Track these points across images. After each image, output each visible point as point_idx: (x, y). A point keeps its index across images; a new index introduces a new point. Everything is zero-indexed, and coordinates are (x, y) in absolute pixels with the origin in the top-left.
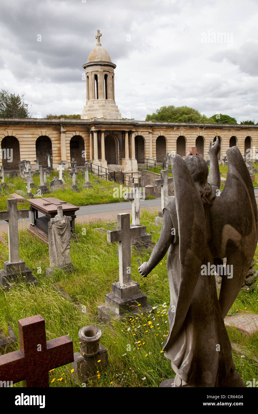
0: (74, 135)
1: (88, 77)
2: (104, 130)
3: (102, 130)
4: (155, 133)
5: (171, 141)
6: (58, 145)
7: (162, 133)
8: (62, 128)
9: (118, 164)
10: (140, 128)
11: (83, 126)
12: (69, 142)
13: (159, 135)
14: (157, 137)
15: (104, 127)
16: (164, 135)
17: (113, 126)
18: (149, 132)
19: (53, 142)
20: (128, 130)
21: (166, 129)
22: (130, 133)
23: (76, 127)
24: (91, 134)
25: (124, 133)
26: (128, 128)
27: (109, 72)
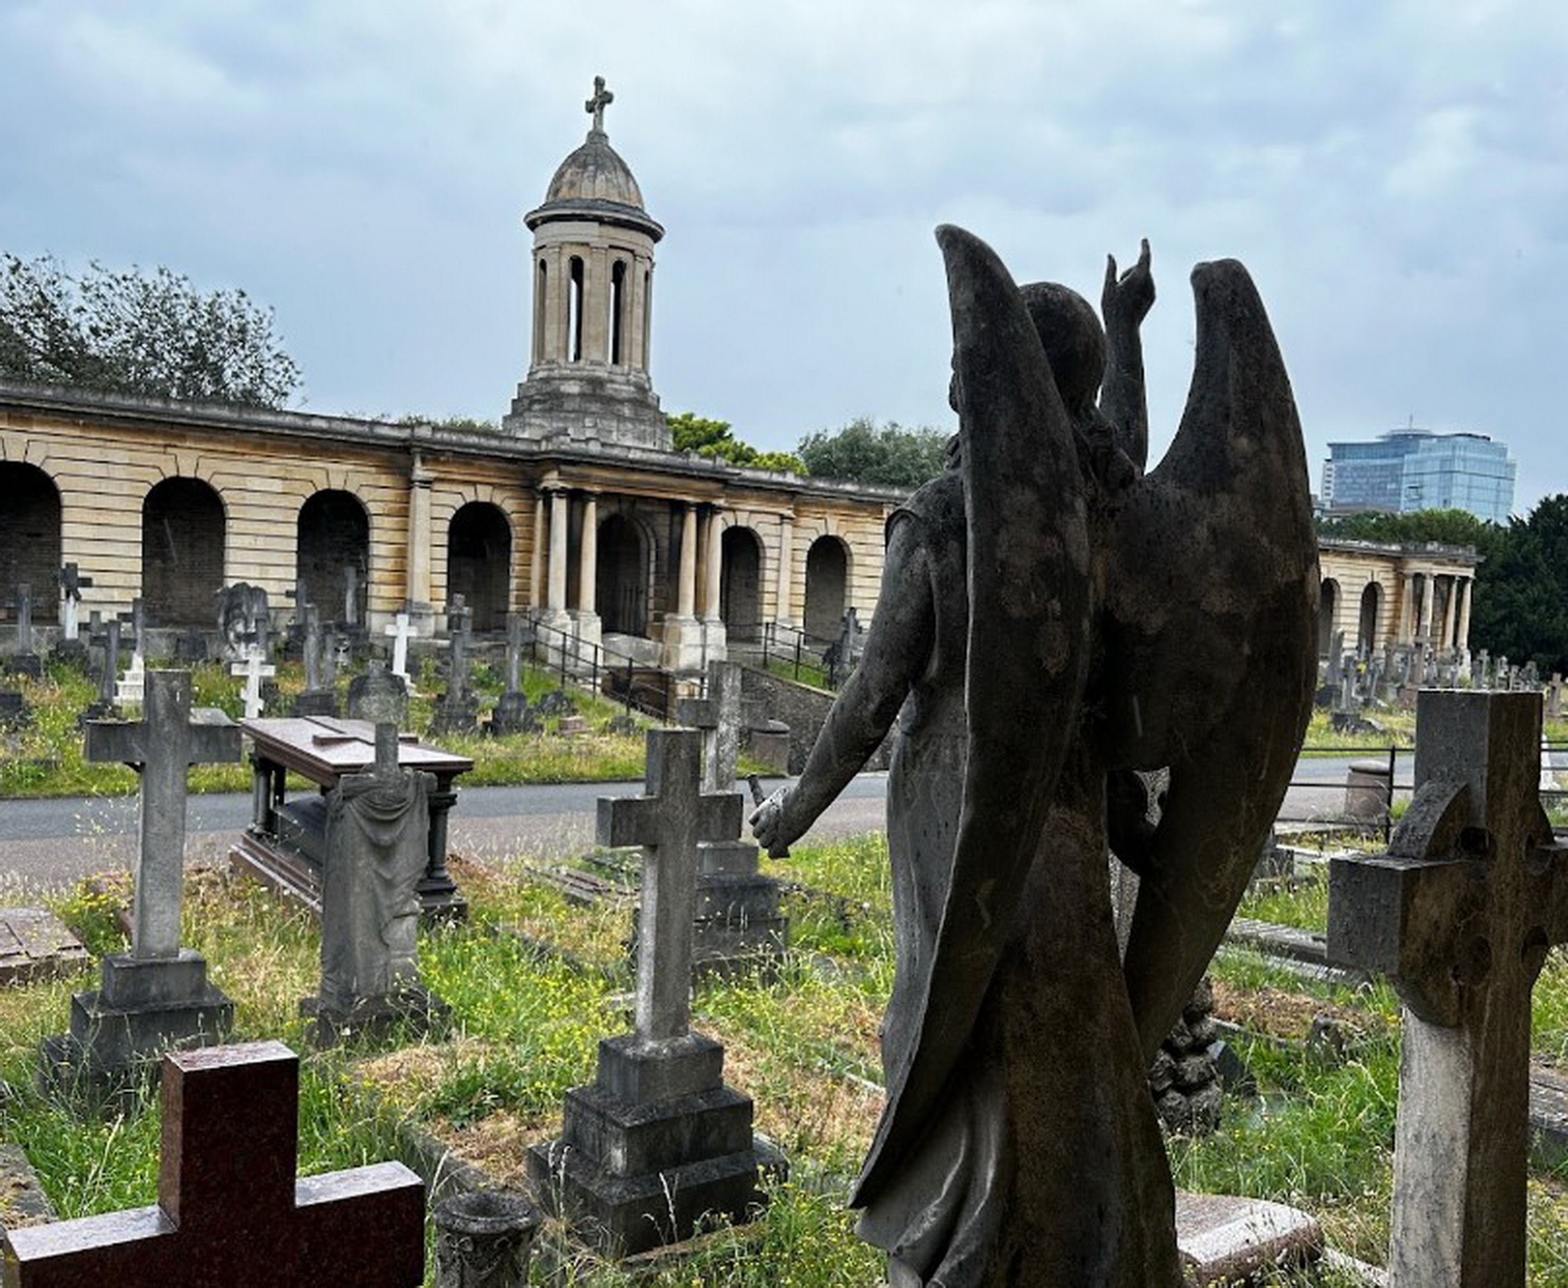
0: (470, 498)
1: (543, 265)
2: (597, 489)
3: (588, 488)
4: (803, 521)
5: (869, 561)
6: (397, 537)
7: (833, 526)
8: (418, 464)
9: (648, 634)
10: (745, 498)
11: (511, 467)
12: (445, 526)
13: (823, 533)
14: (814, 538)
15: (597, 477)
16: (841, 535)
17: (636, 477)
18: (782, 517)
19: (375, 521)
20: (699, 500)
21: (849, 508)
22: (706, 511)
23: (482, 467)
24: (540, 503)
25: (679, 508)
26: (697, 493)
27: (632, 251)
